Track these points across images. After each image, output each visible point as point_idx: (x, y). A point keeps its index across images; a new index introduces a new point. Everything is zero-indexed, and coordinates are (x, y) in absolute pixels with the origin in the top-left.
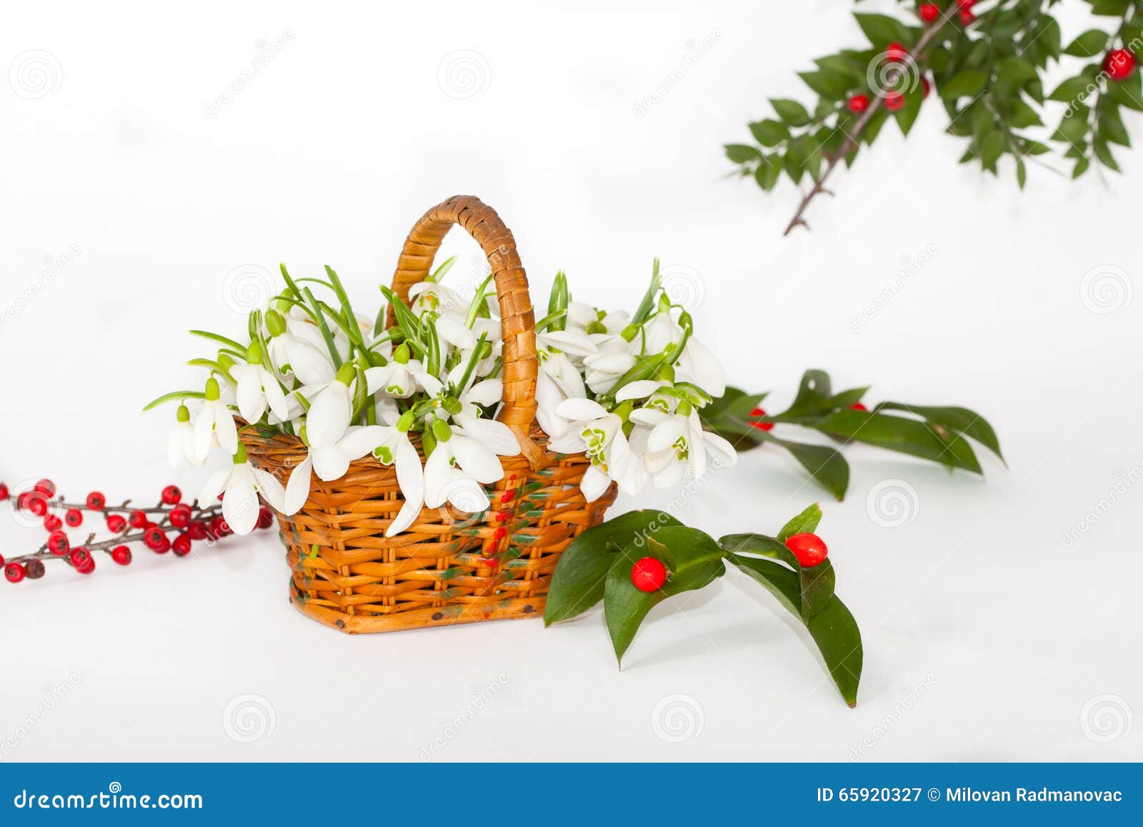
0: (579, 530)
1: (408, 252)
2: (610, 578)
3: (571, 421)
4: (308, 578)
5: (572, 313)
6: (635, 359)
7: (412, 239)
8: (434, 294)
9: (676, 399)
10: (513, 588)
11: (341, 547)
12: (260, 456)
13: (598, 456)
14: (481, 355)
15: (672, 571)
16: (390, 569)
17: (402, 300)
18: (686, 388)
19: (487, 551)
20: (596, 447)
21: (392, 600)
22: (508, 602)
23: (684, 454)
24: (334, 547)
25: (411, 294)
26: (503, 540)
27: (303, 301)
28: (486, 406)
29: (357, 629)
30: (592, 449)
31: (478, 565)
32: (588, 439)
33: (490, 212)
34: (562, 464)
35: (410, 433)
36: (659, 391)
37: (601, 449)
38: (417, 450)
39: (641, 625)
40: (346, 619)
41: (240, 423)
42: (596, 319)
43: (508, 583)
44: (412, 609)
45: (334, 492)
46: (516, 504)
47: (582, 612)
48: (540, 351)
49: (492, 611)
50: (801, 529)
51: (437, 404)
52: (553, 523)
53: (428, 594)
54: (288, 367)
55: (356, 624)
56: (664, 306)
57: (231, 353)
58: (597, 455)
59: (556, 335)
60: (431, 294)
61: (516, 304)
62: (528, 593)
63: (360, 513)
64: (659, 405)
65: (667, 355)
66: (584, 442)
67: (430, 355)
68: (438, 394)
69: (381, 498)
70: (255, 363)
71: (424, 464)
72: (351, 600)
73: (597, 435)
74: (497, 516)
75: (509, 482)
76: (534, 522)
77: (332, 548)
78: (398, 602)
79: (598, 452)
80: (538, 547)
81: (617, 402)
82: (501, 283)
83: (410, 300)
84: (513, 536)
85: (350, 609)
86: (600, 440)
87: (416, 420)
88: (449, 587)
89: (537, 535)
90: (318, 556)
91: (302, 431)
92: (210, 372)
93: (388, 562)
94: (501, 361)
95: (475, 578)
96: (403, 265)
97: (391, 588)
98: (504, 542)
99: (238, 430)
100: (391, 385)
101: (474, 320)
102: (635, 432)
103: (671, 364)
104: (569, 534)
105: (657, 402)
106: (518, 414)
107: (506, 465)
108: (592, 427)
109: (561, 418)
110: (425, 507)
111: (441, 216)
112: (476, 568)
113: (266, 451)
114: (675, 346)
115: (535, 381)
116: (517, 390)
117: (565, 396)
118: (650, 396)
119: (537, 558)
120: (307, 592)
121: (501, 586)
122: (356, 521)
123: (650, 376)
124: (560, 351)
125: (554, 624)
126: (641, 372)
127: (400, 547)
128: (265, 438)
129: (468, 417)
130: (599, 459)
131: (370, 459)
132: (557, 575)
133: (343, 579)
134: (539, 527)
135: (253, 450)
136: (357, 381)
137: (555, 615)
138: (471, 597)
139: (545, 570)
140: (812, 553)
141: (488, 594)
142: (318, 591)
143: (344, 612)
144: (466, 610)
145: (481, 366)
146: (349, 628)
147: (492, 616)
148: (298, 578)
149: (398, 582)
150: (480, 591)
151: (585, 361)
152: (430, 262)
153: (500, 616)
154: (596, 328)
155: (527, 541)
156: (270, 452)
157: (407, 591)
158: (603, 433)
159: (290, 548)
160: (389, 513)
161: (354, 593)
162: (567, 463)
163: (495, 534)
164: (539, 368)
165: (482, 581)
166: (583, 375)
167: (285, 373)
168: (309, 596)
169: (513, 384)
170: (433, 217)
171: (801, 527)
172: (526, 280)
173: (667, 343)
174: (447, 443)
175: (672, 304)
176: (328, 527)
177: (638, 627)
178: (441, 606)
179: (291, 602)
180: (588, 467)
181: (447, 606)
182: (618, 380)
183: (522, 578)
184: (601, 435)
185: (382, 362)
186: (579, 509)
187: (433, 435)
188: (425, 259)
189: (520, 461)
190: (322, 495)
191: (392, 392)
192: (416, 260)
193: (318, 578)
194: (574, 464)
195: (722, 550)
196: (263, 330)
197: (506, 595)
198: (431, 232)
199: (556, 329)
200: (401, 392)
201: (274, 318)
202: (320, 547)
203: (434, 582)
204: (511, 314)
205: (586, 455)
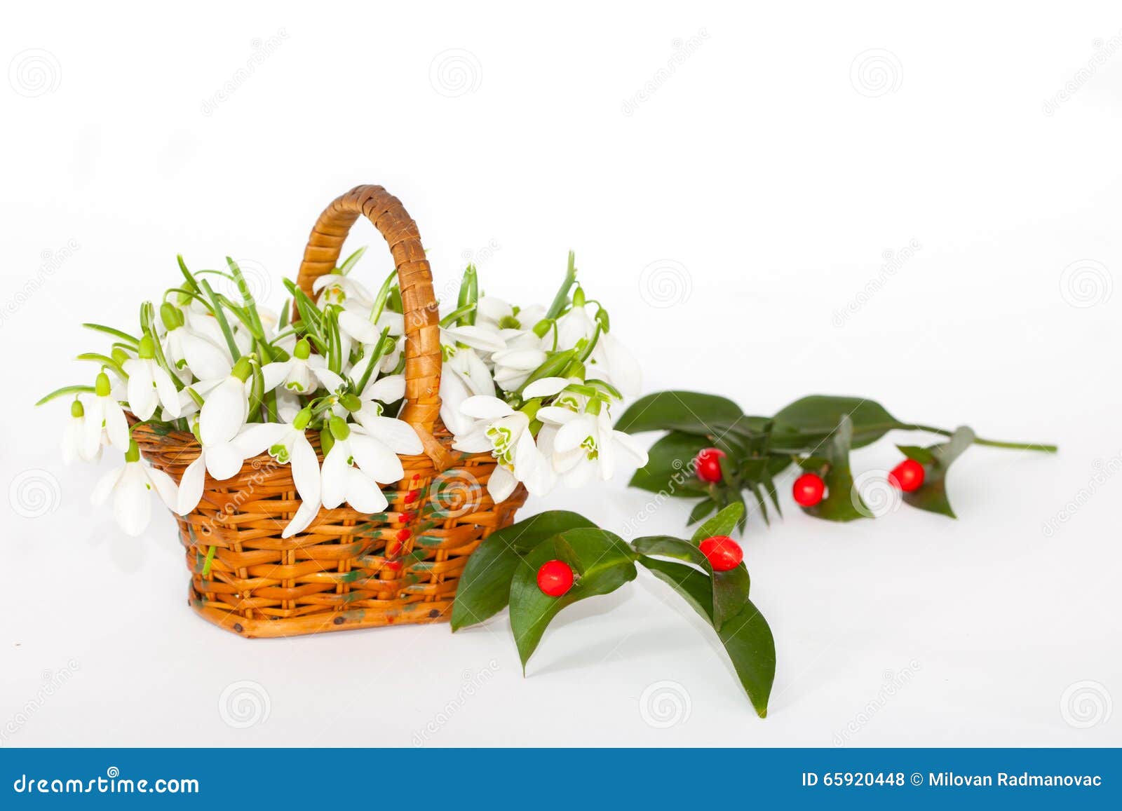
0: (487, 532)
1: (313, 243)
2: (515, 581)
3: (476, 420)
4: (206, 580)
5: (483, 307)
6: (546, 355)
7: (317, 229)
8: (340, 287)
9: (586, 397)
10: (419, 592)
11: (238, 547)
12: (154, 454)
13: (505, 456)
14: (383, 351)
15: (580, 575)
16: (289, 571)
17: (305, 293)
18: (596, 386)
19: (392, 553)
20: (501, 447)
21: (292, 604)
22: (412, 606)
23: (594, 454)
24: (232, 549)
25: (316, 287)
26: (407, 542)
27: (201, 293)
28: (388, 403)
29: (255, 633)
30: (498, 448)
31: (381, 568)
32: (494, 438)
33: (395, 202)
34: (469, 464)
35: (309, 432)
36: (568, 388)
37: (507, 449)
38: (315, 448)
39: (546, 630)
40: (244, 623)
41: (132, 419)
42: (510, 313)
43: (412, 587)
44: (313, 613)
45: (231, 491)
46: (420, 505)
47: (488, 617)
48: (447, 346)
49: (397, 616)
50: (716, 532)
51: (333, 401)
52: (459, 525)
53: (329, 598)
54: (184, 362)
55: (254, 628)
56: (579, 301)
57: (125, 348)
58: (503, 455)
59: (466, 330)
60: (338, 287)
61: (419, 298)
62: (435, 596)
63: (258, 514)
64: (567, 403)
65: (578, 352)
66: (490, 441)
67: (331, 351)
68: (336, 391)
69: (278, 497)
70: (146, 358)
71: (321, 463)
72: (249, 603)
73: (503, 433)
74: (400, 517)
75: (412, 482)
76: (440, 524)
77: (229, 549)
78: (298, 606)
79: (504, 452)
80: (444, 550)
81: (524, 400)
82: (404, 275)
83: (315, 293)
84: (418, 538)
85: (249, 613)
86: (505, 439)
87: (314, 418)
88: (352, 590)
89: (442, 537)
90: (215, 557)
91: (195, 428)
92: (101, 366)
93: (287, 564)
94: (404, 356)
95: (377, 582)
96: (308, 257)
97: (291, 591)
98: (407, 546)
99: (130, 427)
100: (291, 381)
101: (380, 314)
102: (543, 432)
103: (583, 360)
104: (478, 536)
105: (566, 400)
106: (422, 412)
107: (407, 464)
108: (497, 426)
109: (465, 416)
110: (323, 507)
111: (347, 206)
112: (380, 571)
113: (160, 448)
114: (587, 342)
115: (439, 378)
116: (421, 386)
117: (470, 393)
118: (559, 394)
119: (443, 561)
120: (205, 595)
121: (406, 590)
122: (253, 521)
123: (561, 373)
124: (468, 347)
125: (461, 629)
126: (552, 368)
127: (300, 548)
128: (160, 435)
129: (368, 414)
130: (506, 458)
131: (265, 457)
132: (465, 578)
133: (241, 581)
134: (445, 529)
135: (147, 448)
136: (254, 378)
137: (463, 619)
138: (375, 601)
139: (452, 574)
140: (726, 556)
141: (392, 598)
142: (216, 594)
143: (242, 616)
144: (369, 614)
145: (386, 362)
146: (248, 632)
147: (397, 620)
148: (197, 580)
149: (298, 585)
150: (383, 594)
151: (493, 358)
152: (337, 254)
153: (406, 620)
154: (510, 323)
155: (432, 542)
156: (164, 449)
157: (306, 594)
158: (509, 432)
159: (188, 550)
160: (287, 514)
161: (253, 596)
162: (473, 462)
163: (398, 535)
164: (444, 364)
165: (385, 584)
166: (493, 373)
167: (180, 368)
168: (207, 599)
169: (416, 381)
170: (338, 207)
171: (716, 529)
172: (430, 273)
173: (580, 338)
174: (345, 441)
175: (587, 299)
176: (224, 527)
177: (543, 632)
178: (343, 609)
179: (190, 604)
180: (495, 467)
181: (349, 609)
182: (527, 377)
183: (428, 582)
184: (506, 434)
185: (284, 358)
186: (487, 510)
187: (331, 434)
188: (331, 251)
189: (423, 460)
190: (217, 495)
191: (293, 389)
192: (322, 252)
193: (216, 580)
194: (481, 464)
195: (635, 553)
196: (157, 322)
197: (411, 599)
198: (337, 222)
199: (465, 324)
200: (300, 389)
201: (169, 311)
202: (217, 548)
203: (336, 585)
204: (414, 308)
205: (492, 455)
